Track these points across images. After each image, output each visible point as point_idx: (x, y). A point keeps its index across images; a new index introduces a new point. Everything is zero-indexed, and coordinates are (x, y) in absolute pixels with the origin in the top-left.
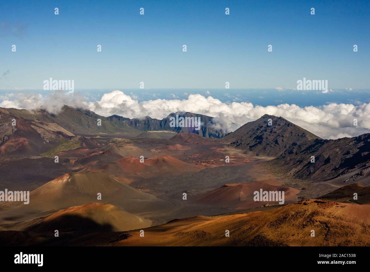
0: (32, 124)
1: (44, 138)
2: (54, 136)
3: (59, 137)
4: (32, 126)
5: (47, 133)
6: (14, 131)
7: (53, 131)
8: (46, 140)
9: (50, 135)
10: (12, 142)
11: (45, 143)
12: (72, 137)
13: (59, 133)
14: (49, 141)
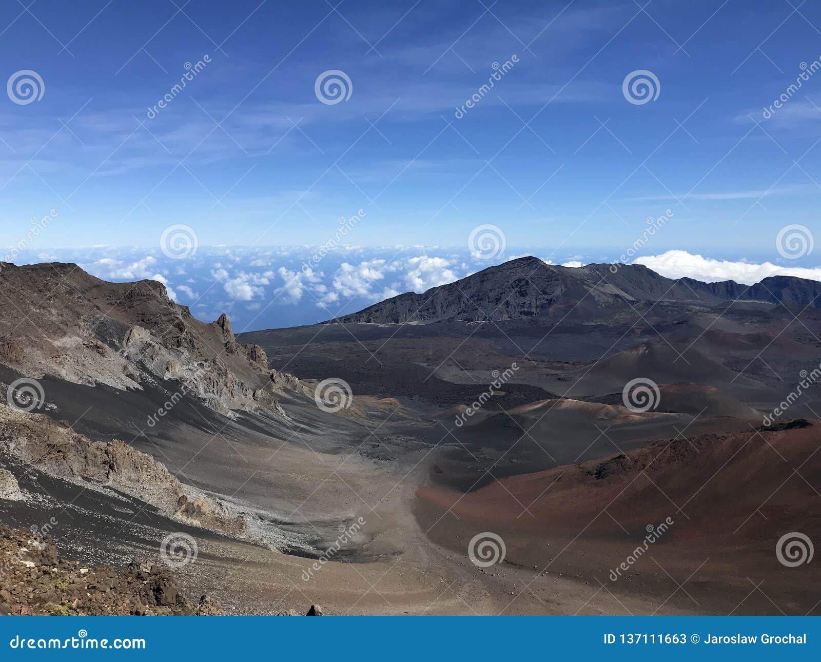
0: (585, 284)
1: (598, 301)
2: (611, 300)
3: (618, 301)
4: (584, 286)
5: (604, 296)
6: (563, 292)
7: (610, 294)
8: (601, 304)
9: (607, 298)
10: (561, 304)
11: (600, 307)
12: (635, 301)
13: (617, 296)
14: (606, 306)
